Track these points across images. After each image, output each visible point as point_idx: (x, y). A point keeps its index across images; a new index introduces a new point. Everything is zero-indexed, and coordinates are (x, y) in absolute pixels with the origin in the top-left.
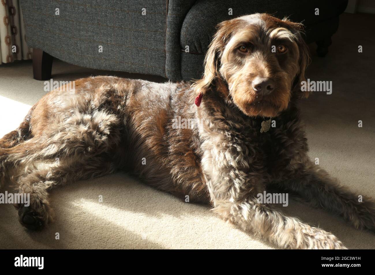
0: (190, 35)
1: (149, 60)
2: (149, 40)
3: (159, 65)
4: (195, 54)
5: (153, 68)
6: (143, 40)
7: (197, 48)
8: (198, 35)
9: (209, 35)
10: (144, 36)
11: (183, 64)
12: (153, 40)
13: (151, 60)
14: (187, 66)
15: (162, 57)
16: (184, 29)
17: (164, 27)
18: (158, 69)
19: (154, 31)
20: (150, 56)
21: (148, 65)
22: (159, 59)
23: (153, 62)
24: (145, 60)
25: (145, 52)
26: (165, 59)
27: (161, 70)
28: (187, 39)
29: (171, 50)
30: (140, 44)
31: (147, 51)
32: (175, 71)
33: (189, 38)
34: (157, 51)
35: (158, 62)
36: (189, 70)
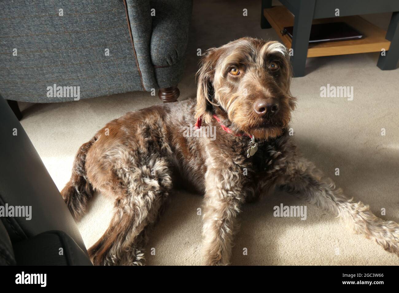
0: (162, 54)
1: (126, 82)
2: (120, 66)
3: (136, 83)
4: (166, 67)
5: (131, 87)
6: (114, 68)
7: (169, 63)
8: (168, 53)
9: (176, 50)
10: (114, 64)
11: (158, 77)
12: (124, 65)
13: (127, 81)
14: (163, 77)
15: (137, 76)
16: (154, 50)
17: (132, 52)
18: (136, 86)
19: (123, 58)
20: (125, 79)
21: (125, 86)
22: (135, 79)
23: (130, 83)
24: (121, 83)
25: (119, 77)
26: (140, 77)
27: (138, 87)
28: (160, 58)
29: (146, 70)
30: (112, 72)
31: (121, 75)
32: (154, 84)
33: (161, 57)
34: (131, 74)
35: (134, 81)
36: (164, 80)
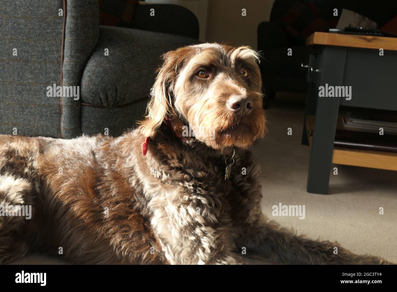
0: (94, 85)
1: (39, 118)
2: (38, 94)
3: (52, 124)
4: (99, 107)
5: (44, 127)
6: (29, 95)
7: (102, 100)
8: (104, 85)
9: (116, 84)
10: (31, 90)
11: (84, 119)
12: (43, 94)
13: (41, 117)
14: (90, 122)
15: (55, 113)
16: (86, 78)
17: (58, 77)
18: (51, 128)
19: (45, 84)
20: (39, 113)
21: (36, 125)
22: (52, 116)
23: (44, 121)
24: (32, 119)
25: (32, 109)
26: (59, 115)
27: (54, 130)
28: (91, 90)
29: (69, 104)
30: (25, 100)
31: (35, 107)
32: (75, 128)
33: (93, 89)
34: (48, 107)
35: (50, 120)
36: (92, 126)
